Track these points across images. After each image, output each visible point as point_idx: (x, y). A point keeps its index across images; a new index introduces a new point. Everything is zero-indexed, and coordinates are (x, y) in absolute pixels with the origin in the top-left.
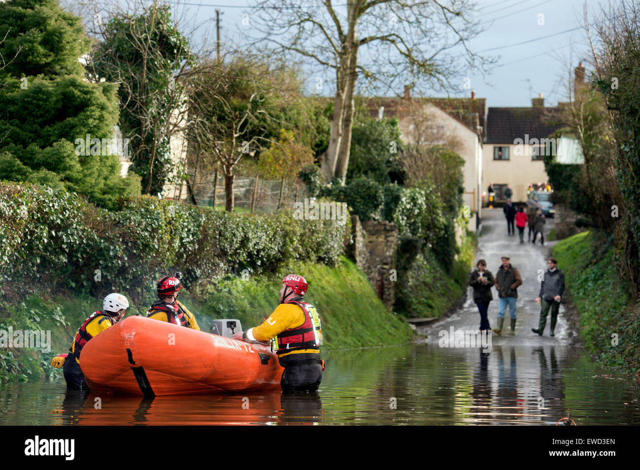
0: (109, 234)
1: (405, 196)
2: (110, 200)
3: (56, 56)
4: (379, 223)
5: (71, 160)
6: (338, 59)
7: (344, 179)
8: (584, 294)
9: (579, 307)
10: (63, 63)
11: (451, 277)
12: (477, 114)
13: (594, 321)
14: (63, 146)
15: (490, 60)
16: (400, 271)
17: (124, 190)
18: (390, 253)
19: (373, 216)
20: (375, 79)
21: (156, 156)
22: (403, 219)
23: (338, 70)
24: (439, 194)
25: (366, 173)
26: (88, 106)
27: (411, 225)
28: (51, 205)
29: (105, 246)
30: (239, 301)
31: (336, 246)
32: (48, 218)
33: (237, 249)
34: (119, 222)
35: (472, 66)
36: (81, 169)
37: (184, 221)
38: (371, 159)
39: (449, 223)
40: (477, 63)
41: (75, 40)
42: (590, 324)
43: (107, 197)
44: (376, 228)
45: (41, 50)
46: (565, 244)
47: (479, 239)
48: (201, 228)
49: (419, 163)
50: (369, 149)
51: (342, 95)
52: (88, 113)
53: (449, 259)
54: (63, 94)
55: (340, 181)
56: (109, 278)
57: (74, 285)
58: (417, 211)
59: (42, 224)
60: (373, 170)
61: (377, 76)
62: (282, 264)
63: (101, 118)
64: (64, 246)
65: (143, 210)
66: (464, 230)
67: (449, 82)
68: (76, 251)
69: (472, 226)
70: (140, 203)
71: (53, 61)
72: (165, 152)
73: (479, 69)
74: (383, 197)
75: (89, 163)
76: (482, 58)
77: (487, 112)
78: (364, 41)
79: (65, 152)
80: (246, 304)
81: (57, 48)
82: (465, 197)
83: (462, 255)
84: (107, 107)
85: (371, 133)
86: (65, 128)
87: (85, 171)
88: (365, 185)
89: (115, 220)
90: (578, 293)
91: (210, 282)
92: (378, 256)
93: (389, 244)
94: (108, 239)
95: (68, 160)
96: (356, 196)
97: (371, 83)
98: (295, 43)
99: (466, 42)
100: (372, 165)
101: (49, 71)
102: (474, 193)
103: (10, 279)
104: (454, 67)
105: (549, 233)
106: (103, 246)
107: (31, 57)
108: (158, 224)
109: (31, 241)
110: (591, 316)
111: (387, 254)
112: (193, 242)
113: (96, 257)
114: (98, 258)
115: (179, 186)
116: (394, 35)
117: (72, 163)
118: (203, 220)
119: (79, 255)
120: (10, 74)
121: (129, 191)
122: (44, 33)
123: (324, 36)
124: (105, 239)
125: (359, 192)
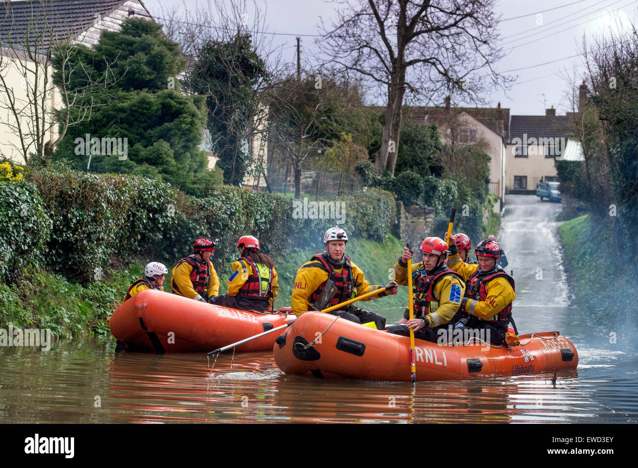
0: (196, 216)
1: (442, 186)
2: (198, 189)
3: (158, 74)
4: (420, 207)
5: (167, 156)
6: (390, 77)
7: (393, 171)
8: (582, 264)
9: (579, 275)
10: (163, 80)
12: (503, 120)
13: (588, 287)
14: (161, 146)
15: (510, 79)
17: (209, 181)
18: (428, 231)
19: (416, 201)
20: (418, 93)
21: (238, 154)
22: (439, 204)
23: (389, 85)
24: (469, 184)
26: (182, 114)
27: (446, 208)
28: (149, 193)
29: (193, 226)
31: (383, 225)
32: (147, 203)
34: (204, 207)
35: (496, 83)
36: (176, 163)
37: (258, 206)
38: (415, 156)
39: (477, 208)
40: (500, 81)
41: (173, 61)
42: (585, 290)
43: (196, 186)
44: (418, 211)
45: (146, 69)
46: (570, 224)
47: (502, 219)
48: (272, 212)
49: (454, 159)
50: (414, 148)
51: (392, 105)
52: (182, 119)
54: (162, 104)
55: (390, 174)
57: (167, 256)
58: (450, 198)
59: (142, 208)
60: (418, 164)
61: (420, 90)
63: (192, 124)
64: (160, 226)
65: (224, 197)
66: (490, 212)
67: (477, 96)
68: (170, 230)
69: (497, 209)
70: (222, 191)
71: (156, 78)
72: (245, 151)
73: (501, 86)
74: (423, 187)
75: (182, 159)
76: (504, 77)
77: (510, 118)
78: (411, 63)
79: (163, 150)
81: (159, 68)
82: (491, 186)
84: (197, 115)
85: (416, 135)
86: (163, 131)
87: (179, 165)
88: (409, 177)
89: (201, 205)
90: (578, 264)
92: (418, 233)
93: (427, 224)
94: (196, 221)
95: (165, 156)
96: (402, 186)
97: (415, 96)
98: (355, 64)
99: (491, 65)
100: (416, 160)
101: (152, 86)
102: (498, 183)
103: (117, 251)
104: (482, 84)
105: (557, 215)
106: (191, 226)
107: (138, 75)
108: (236, 209)
109: (133, 222)
110: (587, 283)
111: (426, 232)
112: (265, 223)
113: (185, 234)
114: (187, 235)
115: (257, 178)
116: (434, 58)
117: (168, 159)
118: (273, 206)
119: (172, 233)
120: (121, 88)
121: (213, 182)
122: (148, 55)
123: (378, 59)
124: (193, 220)
125: (404, 182)
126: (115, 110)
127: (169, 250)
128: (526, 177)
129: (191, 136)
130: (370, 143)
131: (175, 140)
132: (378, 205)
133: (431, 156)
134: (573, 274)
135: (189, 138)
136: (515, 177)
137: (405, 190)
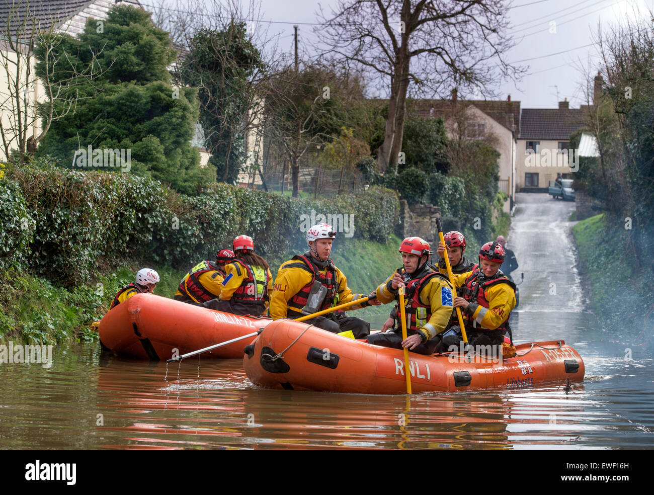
0: (188, 216)
1: (448, 183)
2: (190, 187)
3: (147, 64)
4: (426, 207)
5: (157, 152)
6: (393, 68)
7: (397, 168)
8: (597, 267)
9: (593, 278)
10: (153, 71)
12: (513, 114)
13: (604, 291)
14: (151, 141)
15: (521, 69)
17: (202, 178)
18: (434, 231)
19: (421, 200)
20: (423, 85)
21: (232, 149)
22: (446, 203)
23: (393, 77)
24: (477, 182)
25: (416, 164)
26: (172, 107)
27: (452, 208)
28: (138, 191)
29: (184, 227)
31: (386, 226)
32: (136, 202)
34: (196, 206)
35: (505, 74)
36: (166, 160)
37: (253, 205)
38: (420, 152)
39: (485, 207)
40: (509, 72)
41: (163, 51)
42: (600, 294)
43: (188, 184)
44: (423, 211)
45: (134, 59)
46: (584, 224)
47: (512, 219)
48: (268, 211)
49: (461, 156)
50: (419, 144)
51: (396, 98)
52: (172, 113)
54: (152, 97)
55: (393, 171)
56: (188, 253)
57: (157, 258)
58: (457, 196)
59: (131, 207)
60: (423, 161)
61: (425, 82)
63: (183, 117)
64: (149, 226)
65: (217, 196)
66: (499, 212)
67: (485, 88)
68: (160, 230)
69: (506, 208)
70: (215, 189)
71: (145, 69)
72: (239, 146)
73: (511, 77)
74: (429, 184)
75: (172, 155)
76: (514, 68)
77: (521, 112)
78: (416, 53)
79: (152, 146)
81: (148, 59)
82: (500, 184)
84: (189, 108)
85: (421, 130)
86: (153, 125)
87: (169, 162)
88: (414, 174)
89: (193, 204)
90: (592, 266)
92: (423, 234)
93: (433, 224)
94: (187, 221)
95: (154, 152)
96: (406, 184)
97: (419, 88)
98: (356, 55)
99: (501, 55)
100: (420, 157)
101: (141, 78)
102: (508, 181)
103: (103, 254)
104: (490, 75)
105: (571, 214)
106: (182, 226)
107: (125, 66)
108: (230, 208)
109: (121, 222)
110: (602, 286)
111: (432, 232)
112: (261, 223)
113: (176, 235)
114: (178, 236)
115: (252, 175)
116: (440, 48)
117: (158, 155)
118: (269, 205)
119: (162, 234)
120: (108, 80)
121: (206, 179)
122: (137, 45)
123: (381, 49)
124: (184, 220)
125: (408, 180)
126: (102, 104)
127: (159, 252)
128: (537, 174)
129: (182, 131)
130: (372, 138)
131: (166, 135)
132: (381, 204)
133: (437, 152)
134: (587, 277)
135: (180, 133)
136: (526, 174)
137: (409, 189)
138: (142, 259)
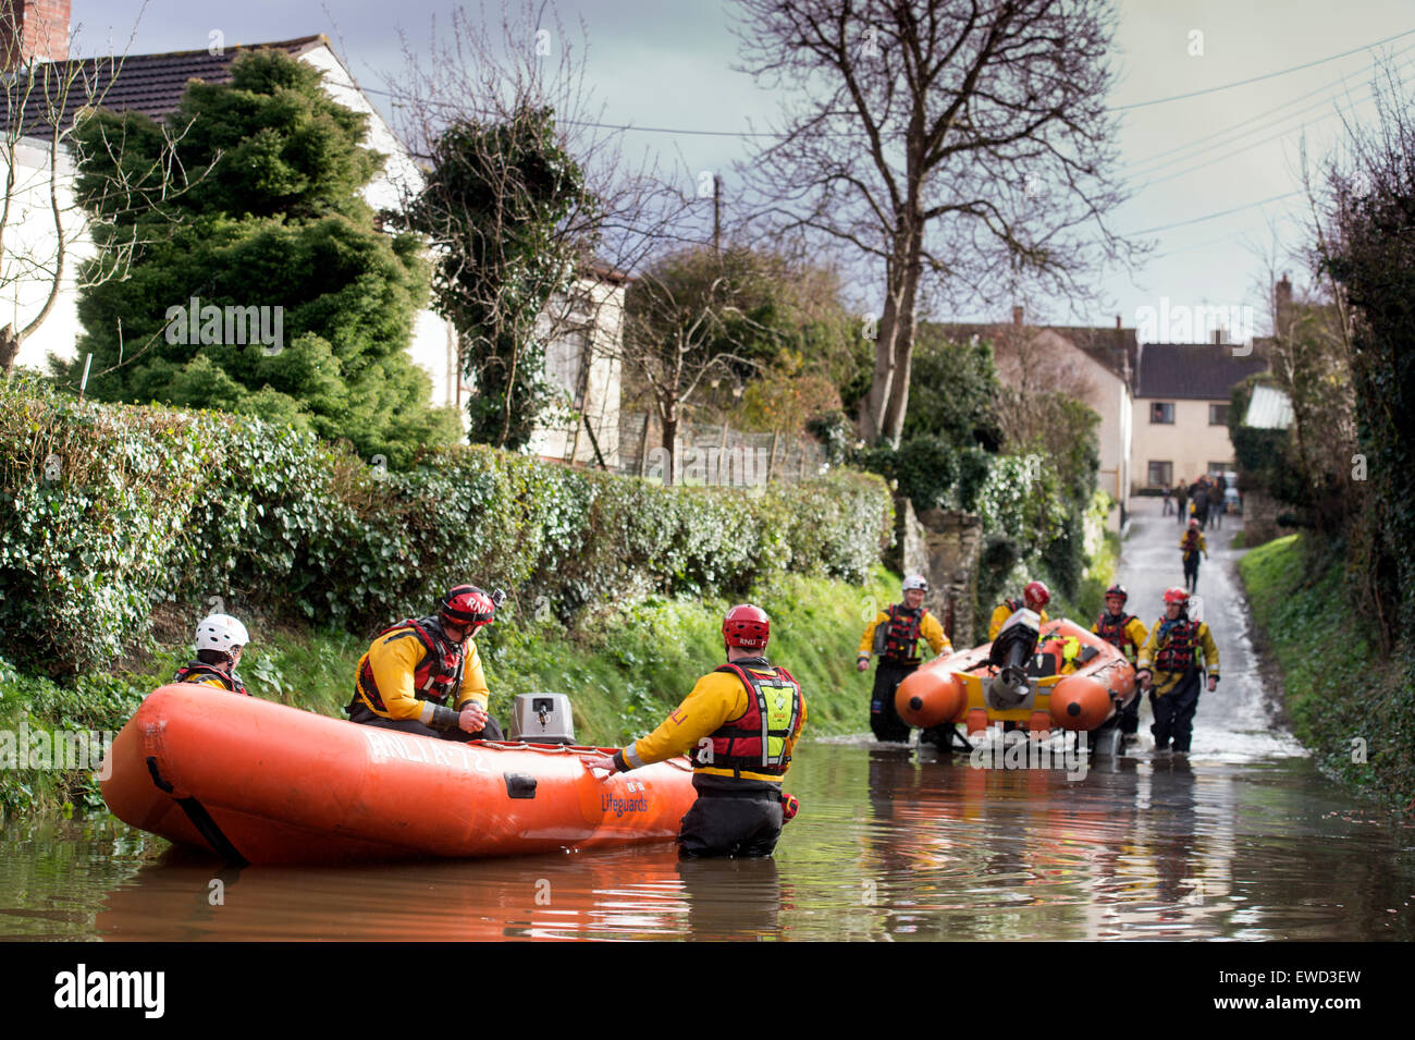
0: (382, 515)
1: (997, 469)
2: (399, 451)
3: (313, 180)
4: (951, 513)
5: (323, 373)
6: (891, 241)
7: (898, 439)
8: (1291, 637)
9: (1284, 658)
10: (327, 196)
11: (1073, 605)
12: (1126, 352)
13: (1310, 687)
14: (310, 347)
15: (1142, 246)
16: (983, 595)
17: (428, 432)
18: (969, 562)
19: (941, 500)
20: (950, 273)
21: (517, 376)
22: (992, 508)
23: (889, 259)
24: (1055, 468)
25: (936, 432)
26: (362, 272)
27: (1005, 517)
28: (256, 454)
29: (374, 538)
30: (667, 646)
31: (863, 548)
32: (250, 480)
33: (666, 551)
34: (404, 492)
35: (1111, 255)
36: (346, 391)
37: (553, 496)
38: (944, 409)
39: (1072, 518)
40: (1120, 251)
41: (348, 152)
42: (1303, 693)
43: (393, 444)
44: (945, 521)
45: (282, 168)
46: (1260, 554)
47: (1124, 544)
48: (589, 510)
49: (1024, 416)
50: (942, 394)
51: (895, 299)
52: (362, 285)
53: (1071, 576)
54: (315, 249)
55: (891, 443)
56: (383, 599)
57: (310, 611)
58: (1016, 495)
59: (239, 491)
60: (950, 427)
61: (952, 268)
62: (757, 580)
63: (387, 297)
64: (287, 536)
65: (457, 471)
66: (1100, 530)
67: (1072, 281)
68: (315, 547)
69: (1113, 523)
70: (454, 458)
71: (308, 190)
72: (533, 371)
73: (1123, 262)
74: (958, 470)
75: (362, 381)
76: (1128, 243)
77: (1140, 349)
78: (934, 213)
79: (313, 358)
80: (681, 650)
81: (314, 167)
82: (1100, 476)
83: (1094, 569)
84: (400, 276)
85: (946, 366)
86: (317, 313)
87: (354, 395)
88: (928, 448)
89: (397, 487)
90: (1281, 635)
91: (615, 610)
92: (946, 569)
93: (965, 548)
94: (380, 525)
95: (317, 371)
96: (911, 467)
97: (942, 280)
98: (817, 214)
99: (1102, 217)
100: (946, 419)
101: (291, 206)
102: (1116, 472)
103: (172, 598)
104: (1082, 256)
105: (1233, 537)
106: (368, 538)
107: (262, 182)
108: (485, 499)
109: (214, 524)
110: (1304, 676)
111: (963, 565)
112: (571, 535)
113: (354, 559)
114: (359, 560)
116: (983, 202)
117: (326, 379)
118: (592, 496)
119: (320, 555)
120: (224, 214)
121: (439, 435)
122: (288, 137)
123: (868, 205)
124: (374, 524)
125: (917, 460)
126: (207, 263)
127: (317, 598)
128: (1170, 463)
129: (386, 327)
130: (851, 381)
131: (346, 333)
132: (851, 503)
133: (978, 410)
134: (1271, 657)
135: (379, 331)
136: (1151, 463)
137: (918, 477)
138: (276, 612)
